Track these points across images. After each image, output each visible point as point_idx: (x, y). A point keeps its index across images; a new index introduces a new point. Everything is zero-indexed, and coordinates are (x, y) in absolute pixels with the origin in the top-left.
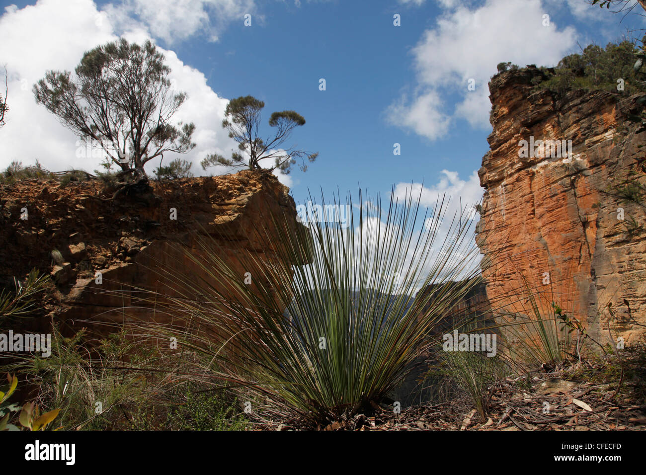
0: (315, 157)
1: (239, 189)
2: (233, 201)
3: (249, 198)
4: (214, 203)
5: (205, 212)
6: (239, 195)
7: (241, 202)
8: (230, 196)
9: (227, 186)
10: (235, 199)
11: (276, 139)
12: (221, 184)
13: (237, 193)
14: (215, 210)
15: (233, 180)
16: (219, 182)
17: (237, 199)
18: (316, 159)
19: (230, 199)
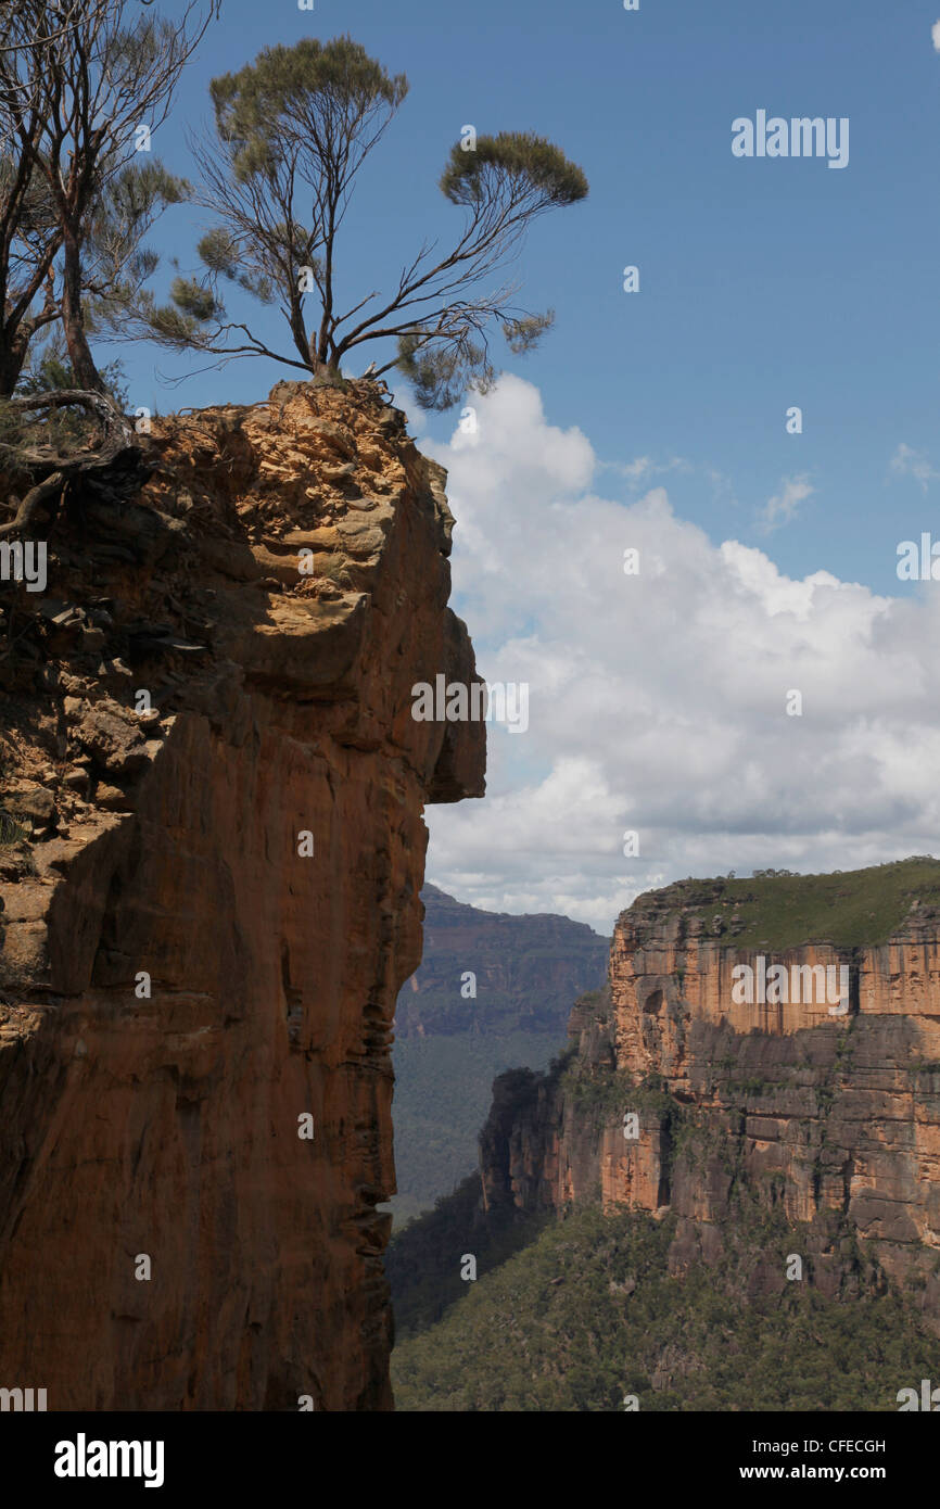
0: (534, 333)
1: (342, 483)
2: (323, 533)
3: (384, 524)
4: (257, 542)
5: (230, 577)
6: (343, 511)
7: (359, 543)
8: (309, 514)
9: (299, 467)
10: (330, 524)
11: (453, 260)
12: (273, 455)
13: (334, 499)
14: (266, 570)
15: (305, 439)
16: (265, 447)
17: (339, 526)
18: (542, 340)
19: (312, 526)
